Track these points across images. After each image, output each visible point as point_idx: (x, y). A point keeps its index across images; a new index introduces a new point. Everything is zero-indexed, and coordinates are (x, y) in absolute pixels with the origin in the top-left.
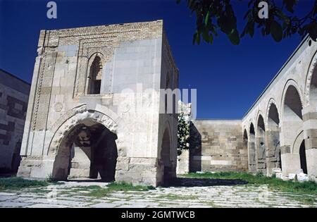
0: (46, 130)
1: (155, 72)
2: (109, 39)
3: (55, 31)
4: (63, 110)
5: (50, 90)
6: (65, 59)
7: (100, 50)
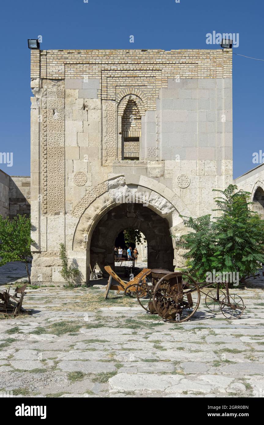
0: (65, 213)
1: (223, 131)
2: (149, 74)
3: (55, 51)
4: (89, 183)
5: (62, 152)
6: (81, 102)
7: (136, 91)
